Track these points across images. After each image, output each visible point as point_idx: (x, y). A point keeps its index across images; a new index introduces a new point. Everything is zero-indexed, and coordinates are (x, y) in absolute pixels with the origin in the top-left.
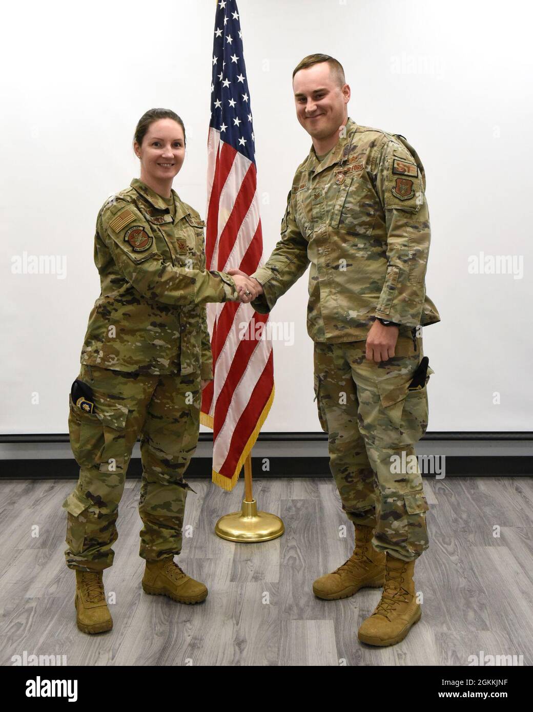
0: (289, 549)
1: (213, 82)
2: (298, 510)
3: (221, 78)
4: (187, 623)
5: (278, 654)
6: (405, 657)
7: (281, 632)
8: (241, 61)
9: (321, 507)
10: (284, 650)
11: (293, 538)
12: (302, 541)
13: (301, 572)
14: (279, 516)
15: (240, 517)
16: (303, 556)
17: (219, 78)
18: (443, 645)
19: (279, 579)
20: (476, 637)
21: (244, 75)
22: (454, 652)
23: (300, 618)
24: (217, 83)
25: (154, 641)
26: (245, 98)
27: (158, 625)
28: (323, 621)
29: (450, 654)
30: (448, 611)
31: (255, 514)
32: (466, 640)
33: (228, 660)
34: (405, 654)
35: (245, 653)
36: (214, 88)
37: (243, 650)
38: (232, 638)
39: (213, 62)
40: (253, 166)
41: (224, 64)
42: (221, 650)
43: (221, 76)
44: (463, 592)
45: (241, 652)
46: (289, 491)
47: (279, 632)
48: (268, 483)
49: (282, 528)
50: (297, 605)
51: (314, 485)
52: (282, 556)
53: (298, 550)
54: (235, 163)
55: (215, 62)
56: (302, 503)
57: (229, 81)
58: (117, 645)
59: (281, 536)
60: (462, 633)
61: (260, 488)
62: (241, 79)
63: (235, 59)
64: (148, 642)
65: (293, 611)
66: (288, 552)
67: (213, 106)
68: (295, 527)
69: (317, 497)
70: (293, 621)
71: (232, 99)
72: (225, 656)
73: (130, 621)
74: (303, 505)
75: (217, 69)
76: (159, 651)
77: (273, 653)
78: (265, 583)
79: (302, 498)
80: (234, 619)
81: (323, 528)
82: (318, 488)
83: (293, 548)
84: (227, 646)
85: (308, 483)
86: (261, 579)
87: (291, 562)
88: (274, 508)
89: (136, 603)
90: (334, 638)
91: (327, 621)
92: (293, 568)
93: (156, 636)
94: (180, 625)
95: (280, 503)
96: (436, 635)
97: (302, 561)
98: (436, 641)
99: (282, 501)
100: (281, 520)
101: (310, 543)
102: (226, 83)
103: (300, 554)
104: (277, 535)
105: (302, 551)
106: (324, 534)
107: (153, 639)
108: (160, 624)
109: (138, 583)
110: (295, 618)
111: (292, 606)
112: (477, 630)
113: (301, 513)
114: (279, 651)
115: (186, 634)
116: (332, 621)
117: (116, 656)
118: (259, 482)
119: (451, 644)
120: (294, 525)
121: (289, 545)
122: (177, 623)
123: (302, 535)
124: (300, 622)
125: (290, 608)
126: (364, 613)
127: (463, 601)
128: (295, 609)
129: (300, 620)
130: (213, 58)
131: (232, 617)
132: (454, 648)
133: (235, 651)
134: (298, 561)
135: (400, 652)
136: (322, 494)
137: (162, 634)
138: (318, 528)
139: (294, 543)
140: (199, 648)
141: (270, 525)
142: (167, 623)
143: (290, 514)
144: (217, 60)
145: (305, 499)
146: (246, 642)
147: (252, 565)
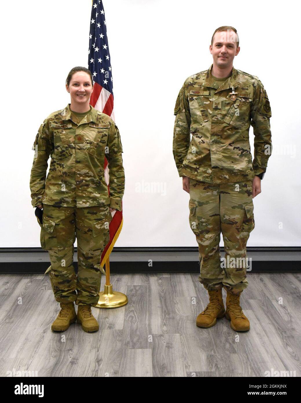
0: (130, 312)
1: (89, 48)
2: (137, 291)
3: (94, 47)
4: (70, 351)
5: (119, 367)
6: (189, 367)
7: (122, 355)
8: (105, 37)
9: (150, 290)
10: (123, 364)
11: (133, 306)
12: (138, 308)
13: (136, 324)
14: (126, 294)
15: (103, 294)
16: (137, 315)
17: (93, 46)
18: (211, 361)
19: (123, 328)
20: (229, 357)
21: (107, 45)
22: (216, 365)
23: (133, 347)
24: (92, 49)
25: (50, 361)
26: (108, 58)
27: (54, 352)
28: (146, 349)
29: (214, 365)
30: (215, 344)
31: (111, 293)
32: (224, 358)
33: (91, 370)
34: (189, 366)
35: (101, 366)
36: (90, 52)
37: (100, 365)
38: (95, 358)
39: (90, 37)
40: (112, 96)
41: (96, 39)
42: (88, 365)
43: (94, 45)
44: (224, 333)
45: (99, 366)
46: (132, 280)
47: (121, 355)
48: (121, 276)
49: (127, 300)
50: (132, 341)
51: (147, 278)
52: (126, 315)
53: (135, 312)
54: (101, 94)
55: (91, 37)
56: (139, 287)
57: (98, 48)
58: (30, 362)
59: (126, 305)
60: (222, 355)
61: (116, 279)
62: (105, 47)
63: (102, 36)
64: (47, 361)
65: (130, 344)
66: (129, 313)
67: (89, 62)
68: (134, 300)
69: (148, 284)
70: (129, 349)
71: (100, 58)
72: (90, 367)
73: (37, 350)
74: (140, 289)
75: (92, 41)
76: (53, 365)
77: (117, 366)
78: (115, 330)
79: (140, 285)
80: (96, 348)
81: (150, 301)
82: (149, 279)
83: (132, 311)
84: (91, 363)
85: (144, 276)
86: (113, 328)
87: (130, 319)
88: (123, 290)
89: (41, 341)
90: (151, 359)
91: (148, 349)
92: (131, 322)
93: (52, 358)
94: (65, 352)
95: (127, 287)
96: (207, 356)
97: (137, 318)
98: (207, 359)
99: (128, 286)
100: (126, 296)
101: (142, 309)
102: (97, 49)
103: (136, 315)
104: (124, 304)
105: (137, 313)
106: (150, 304)
107: (50, 359)
108: (54, 351)
109: (43, 330)
110: (130, 348)
111: (129, 342)
112: (230, 353)
113: (138, 292)
114: (120, 365)
115: (69, 357)
116: (151, 349)
117: (29, 368)
118: (115, 276)
119: (215, 361)
120: (134, 299)
121: (130, 310)
122: (64, 351)
123: (138, 305)
124: (133, 350)
125: (128, 343)
126: (169, 345)
127: (224, 338)
128: (131, 343)
129: (133, 349)
130: (90, 35)
131: (95, 348)
132: (216, 363)
133: (95, 365)
134: (134, 318)
135: (187, 365)
136: (151, 283)
137: (55, 357)
138: (147, 300)
139: (133, 309)
140: (75, 364)
141: (120, 298)
142: (59, 351)
143: (132, 293)
144: (92, 37)
145: (141, 285)
146: (102, 360)
147: (108, 320)
